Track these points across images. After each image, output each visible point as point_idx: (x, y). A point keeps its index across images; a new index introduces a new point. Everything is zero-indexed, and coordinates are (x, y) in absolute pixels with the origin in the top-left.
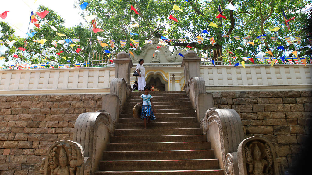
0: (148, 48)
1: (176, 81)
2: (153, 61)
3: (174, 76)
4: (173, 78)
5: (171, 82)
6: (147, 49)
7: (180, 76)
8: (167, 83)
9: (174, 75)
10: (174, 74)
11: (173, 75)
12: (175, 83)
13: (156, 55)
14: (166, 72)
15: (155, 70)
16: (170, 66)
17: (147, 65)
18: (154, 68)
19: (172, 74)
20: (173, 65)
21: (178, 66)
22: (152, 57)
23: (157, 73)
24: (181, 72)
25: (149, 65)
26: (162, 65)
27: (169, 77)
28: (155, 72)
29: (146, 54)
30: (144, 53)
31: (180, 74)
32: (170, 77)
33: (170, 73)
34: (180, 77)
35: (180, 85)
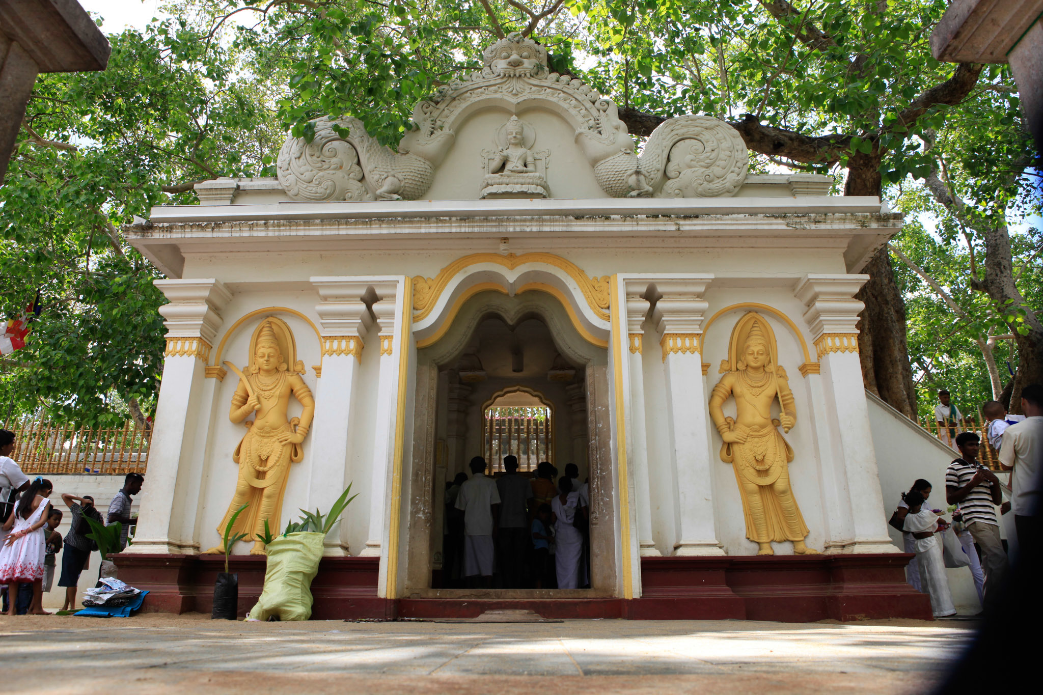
0: (464, 105)
1: (670, 343)
2: (503, 189)
3: (660, 305)
4: (652, 319)
5: (632, 350)
6: (459, 108)
7: (704, 305)
8: (602, 352)
9: (660, 297)
10: (660, 289)
11: (651, 296)
12: (664, 356)
13: (520, 151)
14: (594, 271)
15: (511, 256)
16: (628, 227)
17: (450, 215)
18: (505, 239)
19: (643, 289)
20: (654, 215)
21: (688, 226)
22: (496, 163)
23: (526, 275)
24: (712, 276)
25: (466, 217)
26: (565, 214)
27: (621, 306)
28: (512, 268)
29: (451, 145)
30: (438, 133)
31: (701, 289)
32: (630, 313)
33: (628, 282)
34: (702, 312)
35: (705, 367)
